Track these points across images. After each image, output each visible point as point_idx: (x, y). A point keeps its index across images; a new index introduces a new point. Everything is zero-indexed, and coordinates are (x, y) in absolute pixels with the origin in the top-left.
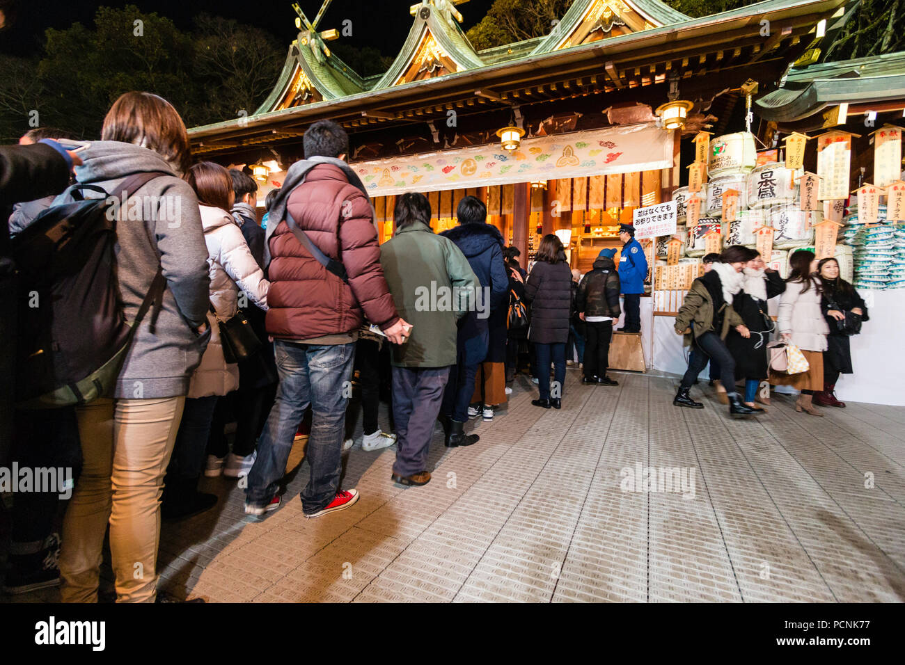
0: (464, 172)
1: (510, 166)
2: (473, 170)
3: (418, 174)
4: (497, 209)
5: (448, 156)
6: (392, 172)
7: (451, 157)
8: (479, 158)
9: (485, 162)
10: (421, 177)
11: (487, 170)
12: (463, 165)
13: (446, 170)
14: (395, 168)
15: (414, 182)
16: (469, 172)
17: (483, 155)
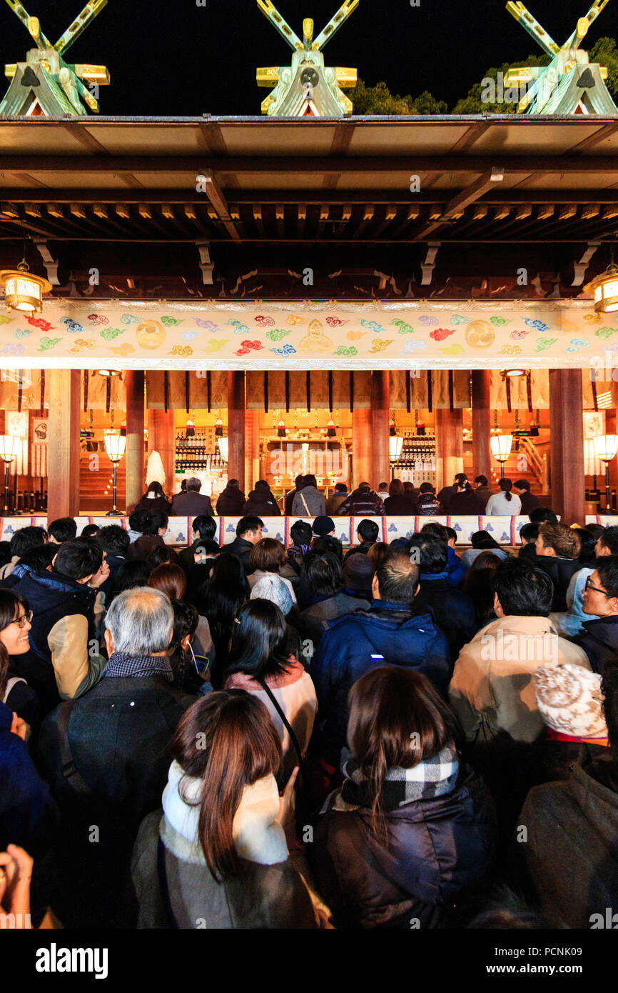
0: (472, 341)
1: (553, 341)
2: (488, 339)
3: (383, 336)
4: (402, 401)
5: (440, 310)
6: (327, 329)
7: (446, 312)
8: (496, 320)
9: (510, 328)
10: (389, 342)
11: (512, 343)
12: (468, 330)
13: (438, 335)
14: (333, 321)
15: (375, 350)
16: (480, 343)
17: (505, 316)
